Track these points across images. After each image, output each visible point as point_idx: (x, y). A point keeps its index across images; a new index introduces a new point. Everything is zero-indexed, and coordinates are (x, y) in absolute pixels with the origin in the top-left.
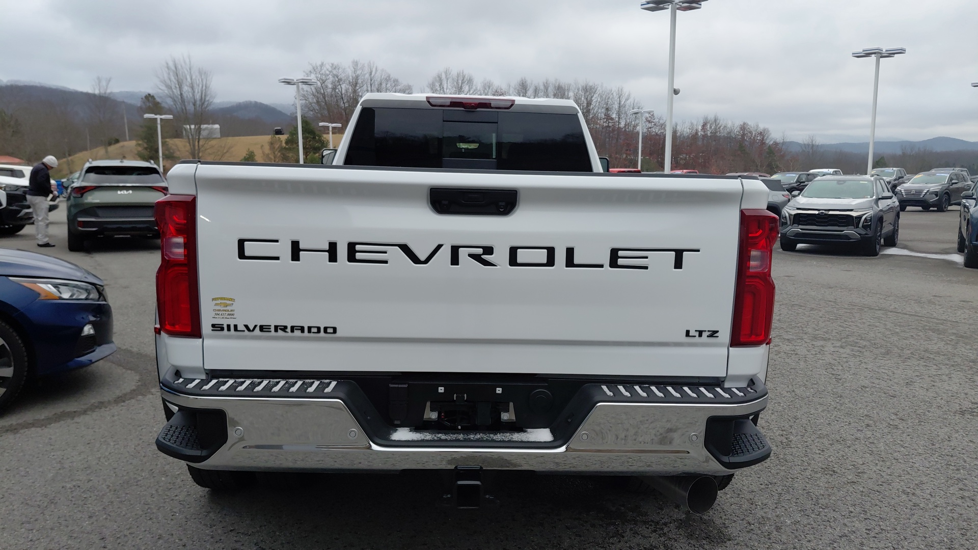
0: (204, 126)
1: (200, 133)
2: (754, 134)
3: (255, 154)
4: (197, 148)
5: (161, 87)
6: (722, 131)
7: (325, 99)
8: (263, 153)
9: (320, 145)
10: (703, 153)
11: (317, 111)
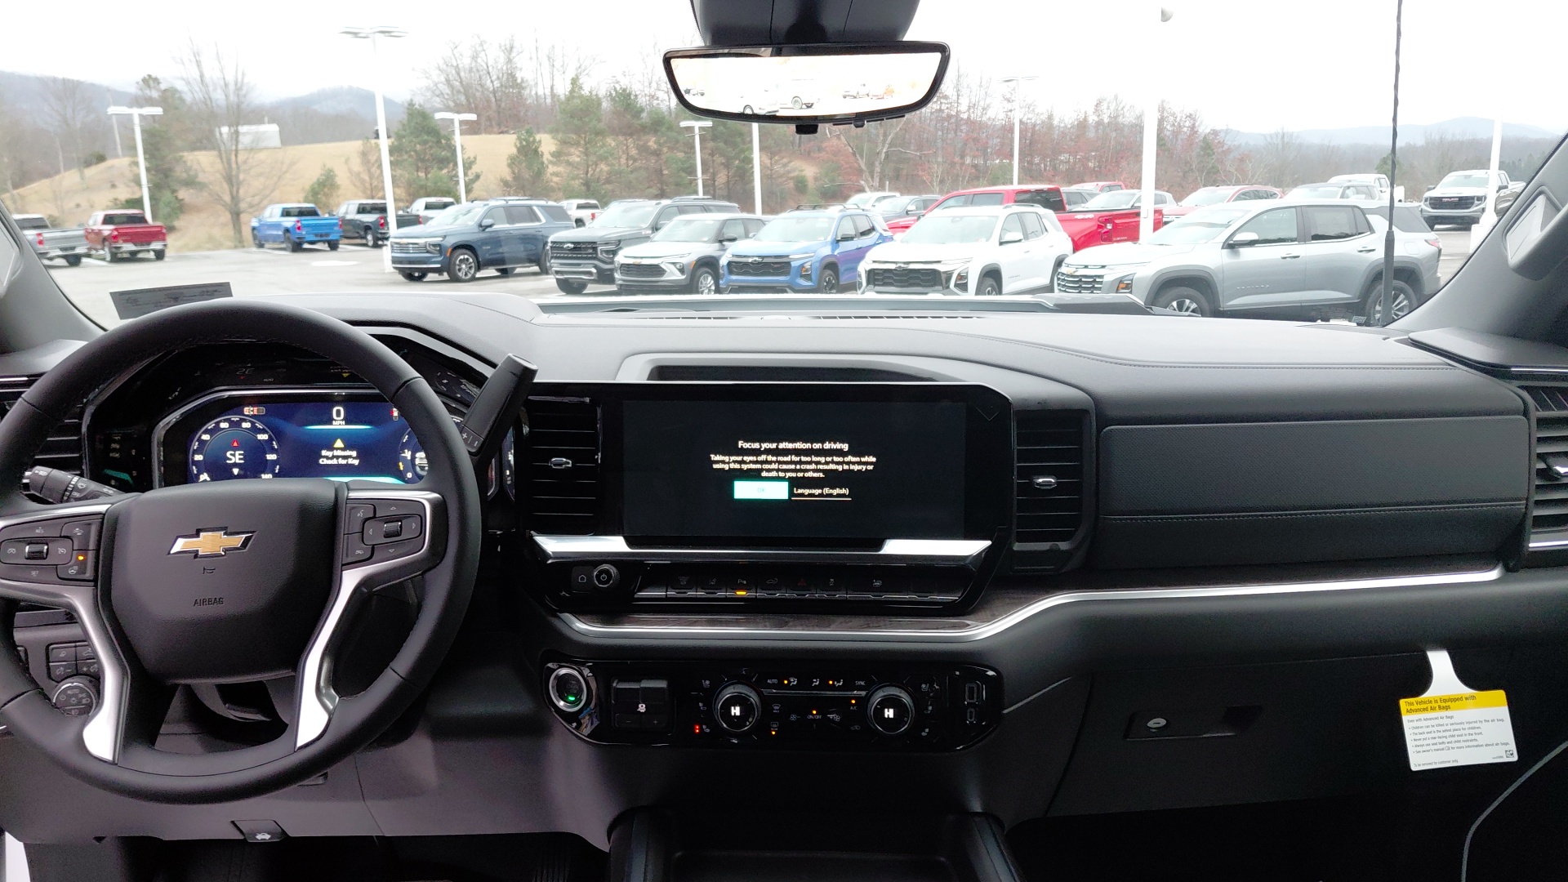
0: (243, 129)
1: (237, 142)
2: (1178, 119)
3: (336, 173)
4: (234, 166)
6: (1127, 114)
7: (458, 74)
8: (350, 171)
9: (449, 155)
10: (1096, 151)
11: (446, 97)
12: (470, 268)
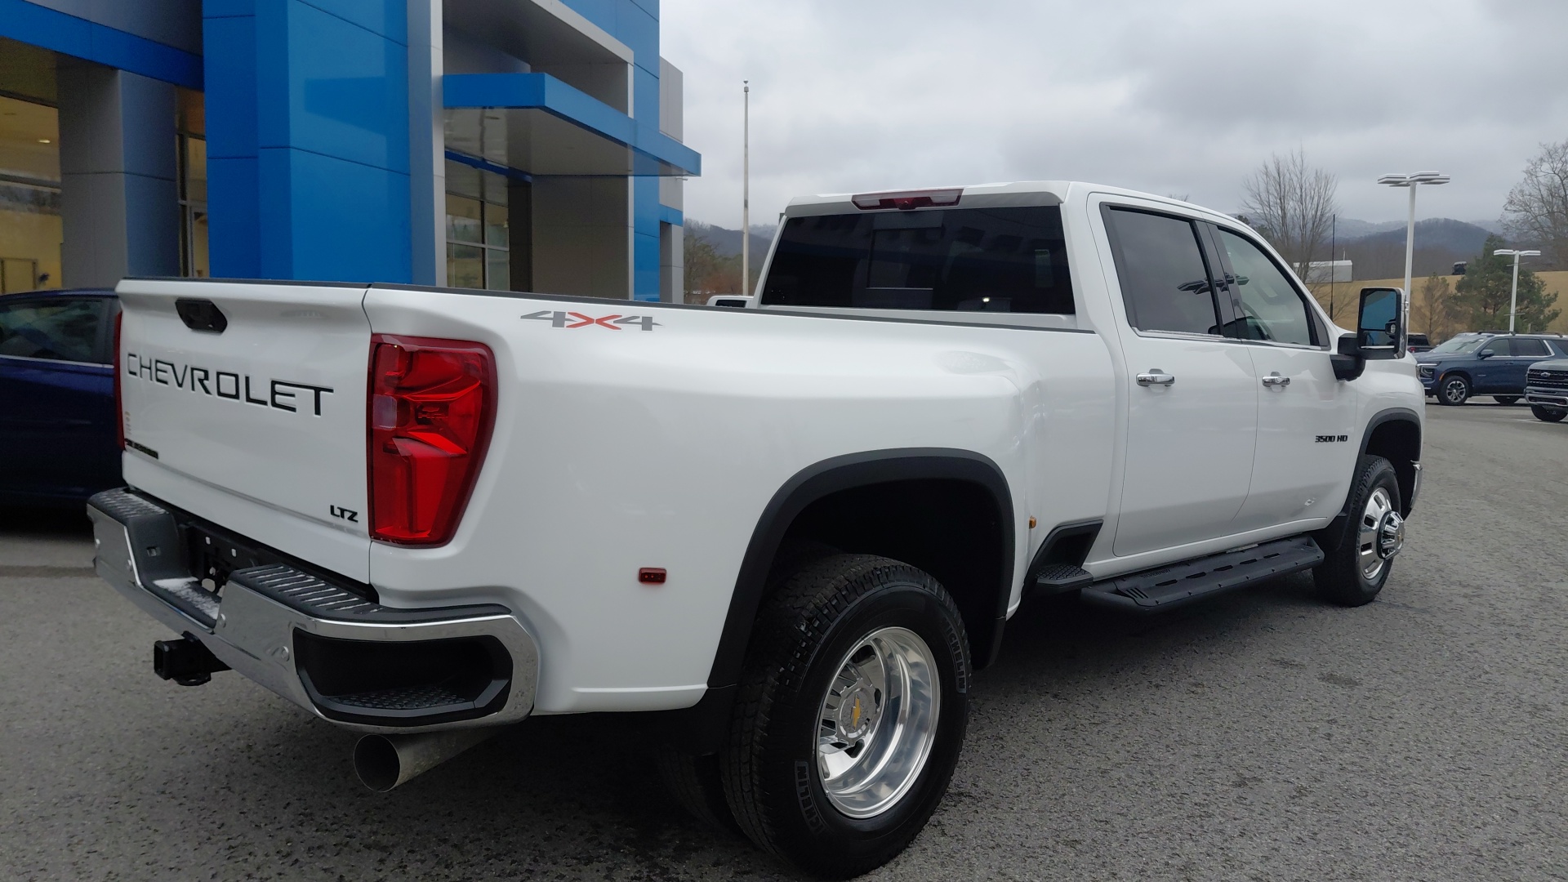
0: (1317, 264)
5: (1252, 205)
12: (1461, 393)
